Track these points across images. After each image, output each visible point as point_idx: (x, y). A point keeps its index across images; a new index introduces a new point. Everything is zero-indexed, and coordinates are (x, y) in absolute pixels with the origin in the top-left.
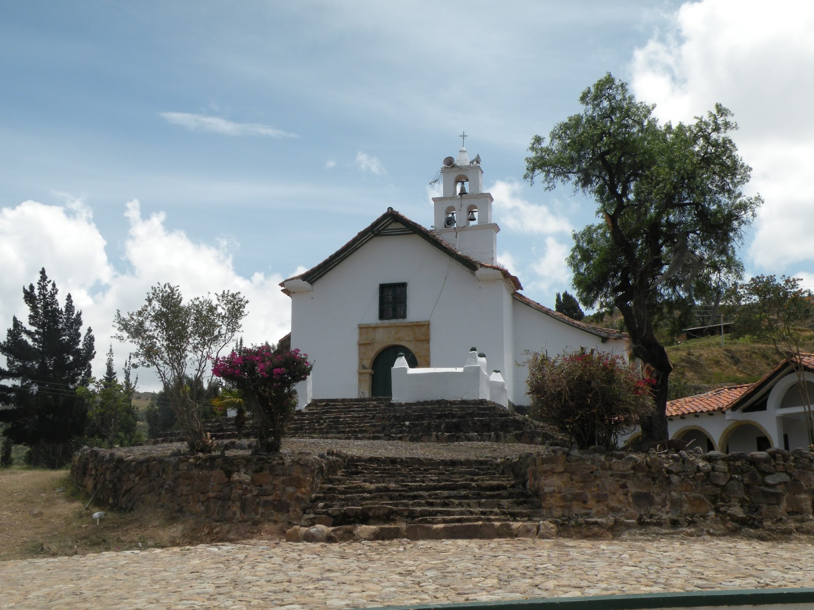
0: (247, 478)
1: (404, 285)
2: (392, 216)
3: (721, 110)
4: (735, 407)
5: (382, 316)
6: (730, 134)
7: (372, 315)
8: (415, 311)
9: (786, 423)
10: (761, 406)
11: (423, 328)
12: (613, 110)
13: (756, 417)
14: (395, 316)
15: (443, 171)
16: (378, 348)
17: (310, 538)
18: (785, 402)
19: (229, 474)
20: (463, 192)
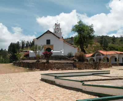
0: (47, 64)
1: (50, 40)
2: (48, 31)
3: (92, 25)
4: (91, 56)
5: (47, 44)
6: (93, 27)
7: (46, 44)
8: (51, 43)
9: (96, 58)
10: (94, 56)
11: (52, 46)
12: (81, 24)
13: (93, 57)
14: (49, 44)
15: (55, 25)
16: (47, 48)
17: (55, 70)
18: (96, 56)
19: (44, 64)
20: (57, 28)
